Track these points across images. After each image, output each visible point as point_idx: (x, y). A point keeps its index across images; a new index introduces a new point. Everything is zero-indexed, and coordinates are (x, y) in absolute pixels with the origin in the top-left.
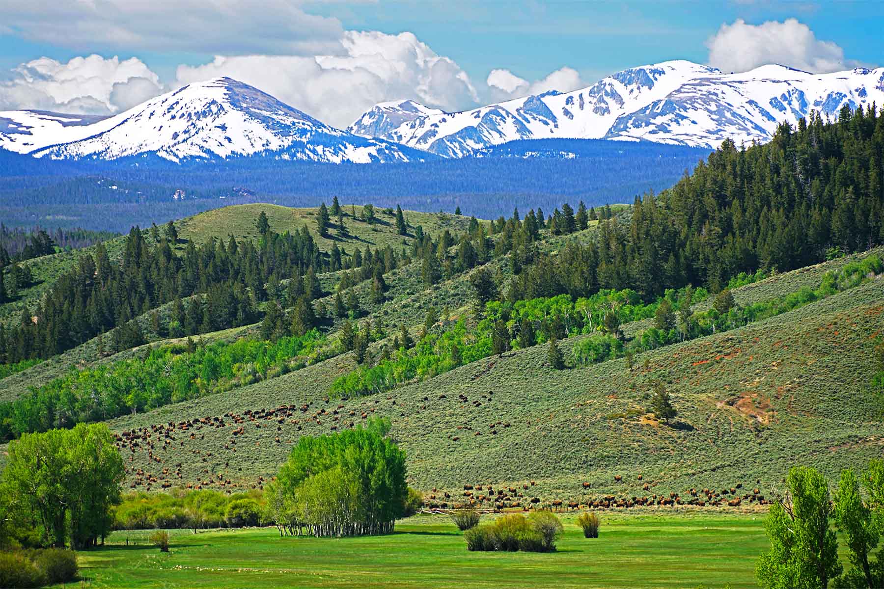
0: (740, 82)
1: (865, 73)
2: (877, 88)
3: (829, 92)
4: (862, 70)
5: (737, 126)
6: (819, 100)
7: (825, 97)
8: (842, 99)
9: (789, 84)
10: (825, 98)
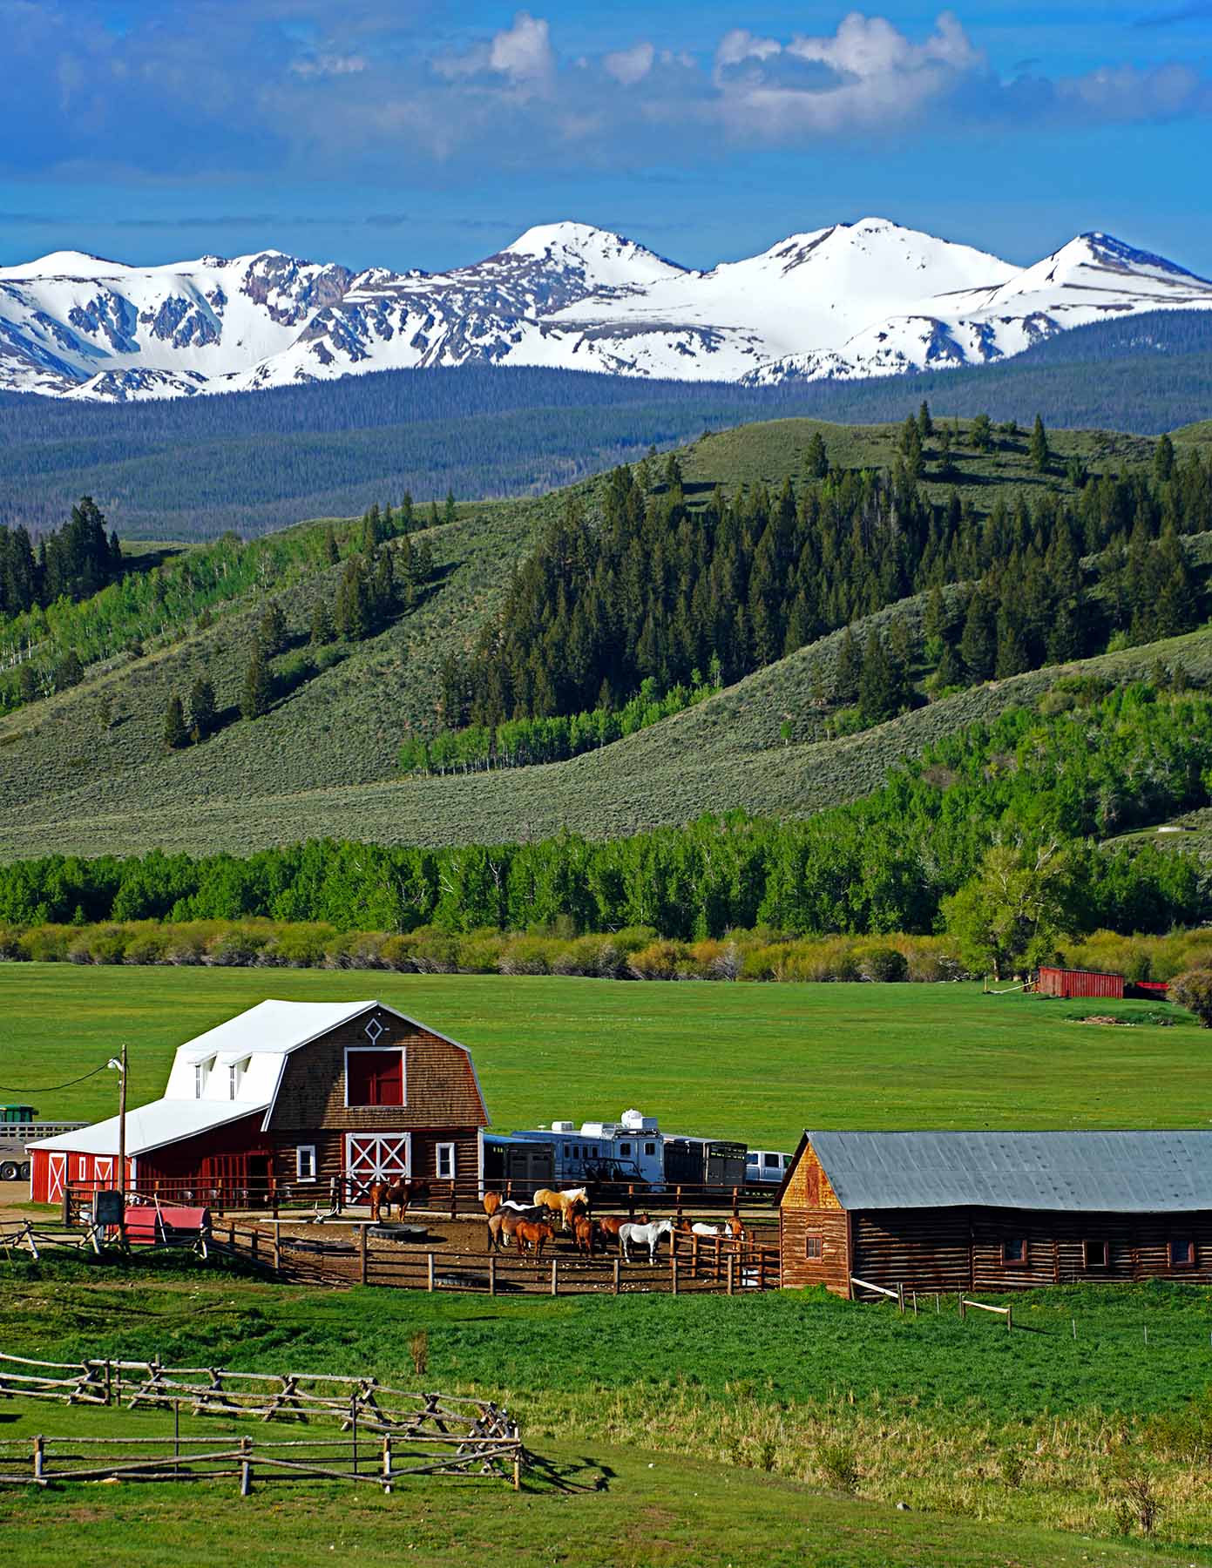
0: (21, 282)
1: (220, 264)
2: (241, 290)
3: (164, 298)
4: (215, 260)
5: (20, 357)
6: (148, 312)
7: (158, 307)
8: (186, 311)
9: (100, 285)
10: (159, 309)
